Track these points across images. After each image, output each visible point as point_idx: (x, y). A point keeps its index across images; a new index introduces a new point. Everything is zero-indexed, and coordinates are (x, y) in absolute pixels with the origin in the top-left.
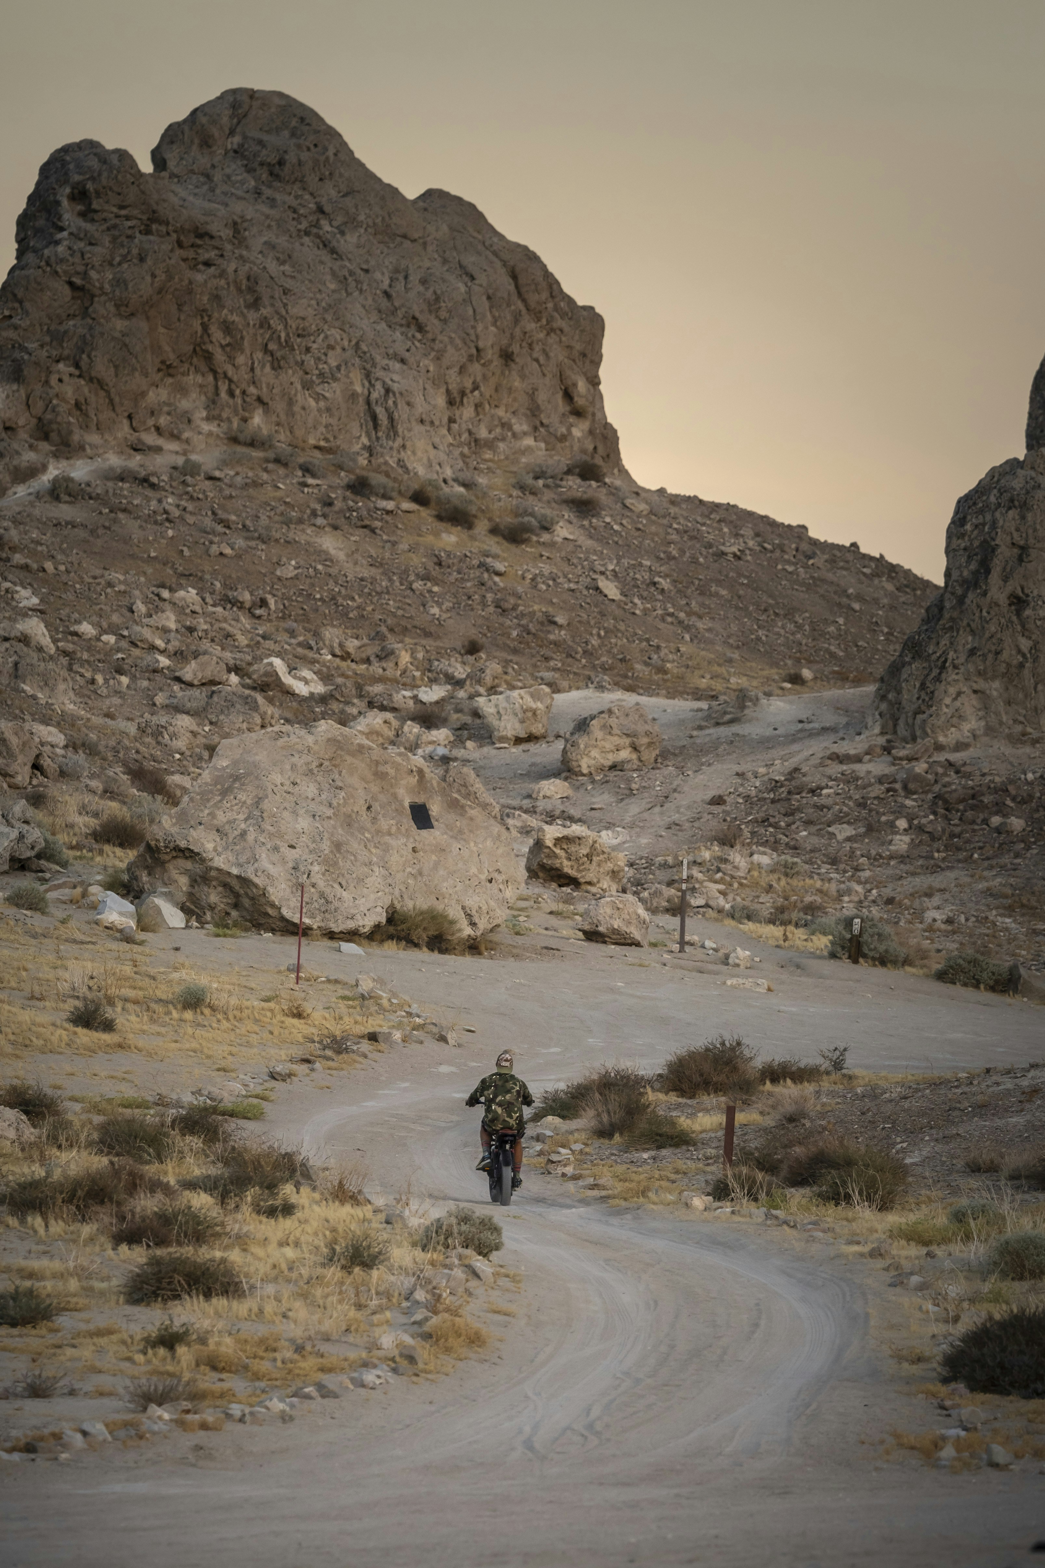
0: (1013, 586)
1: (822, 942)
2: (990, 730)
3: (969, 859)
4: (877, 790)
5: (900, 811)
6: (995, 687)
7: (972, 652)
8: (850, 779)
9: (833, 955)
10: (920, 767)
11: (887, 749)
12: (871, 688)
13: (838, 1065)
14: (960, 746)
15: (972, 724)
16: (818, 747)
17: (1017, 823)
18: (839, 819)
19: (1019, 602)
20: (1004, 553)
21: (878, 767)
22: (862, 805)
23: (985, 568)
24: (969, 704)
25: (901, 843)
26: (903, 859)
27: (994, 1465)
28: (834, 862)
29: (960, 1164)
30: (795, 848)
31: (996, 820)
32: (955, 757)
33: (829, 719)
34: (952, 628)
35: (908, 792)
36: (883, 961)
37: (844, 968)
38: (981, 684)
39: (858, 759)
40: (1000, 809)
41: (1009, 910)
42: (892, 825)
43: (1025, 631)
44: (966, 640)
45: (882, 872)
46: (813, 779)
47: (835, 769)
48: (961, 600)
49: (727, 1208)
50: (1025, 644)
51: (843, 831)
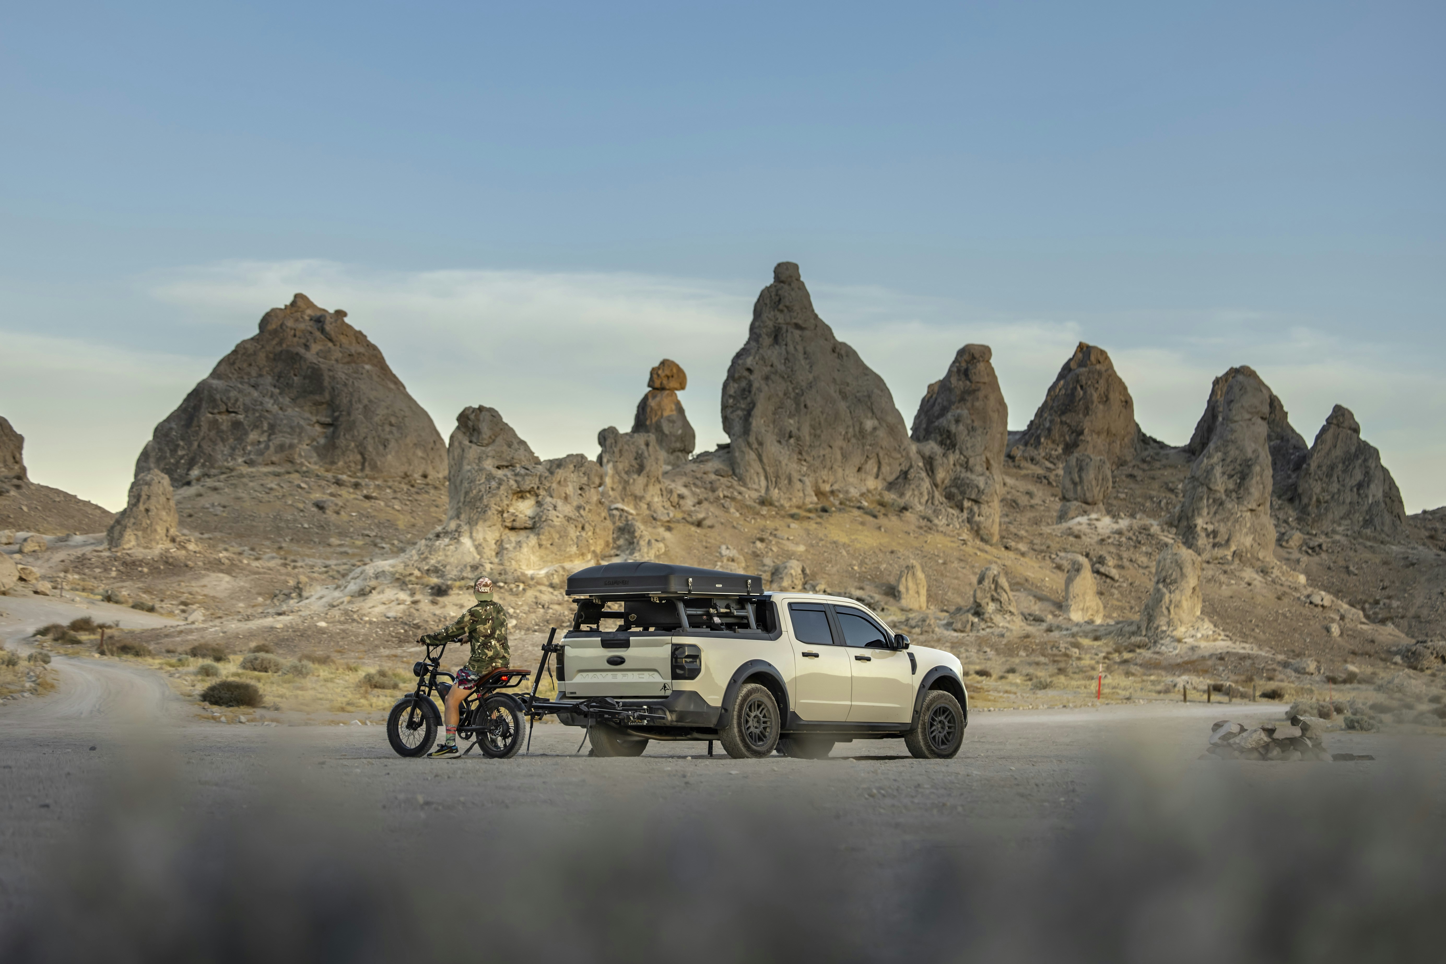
0: (146, 506)
1: (100, 597)
2: (138, 545)
3: (132, 579)
4: (107, 560)
5: (113, 566)
6: (140, 533)
7: (134, 524)
8: (100, 557)
9: (103, 600)
10: (119, 554)
11: (110, 549)
12: (105, 534)
13: (117, 625)
14: (130, 549)
15: (133, 543)
16: (90, 548)
17: (146, 570)
18: (97, 567)
19: (147, 511)
20: (144, 497)
21: (107, 554)
22: (103, 563)
23: (138, 501)
24: (133, 538)
25: (114, 574)
26: (114, 578)
27: (241, 722)
28: (95, 578)
29: (163, 650)
30: (84, 574)
31: (140, 569)
32: (129, 552)
33: (93, 541)
34: (129, 517)
35: (116, 560)
36: (117, 602)
37: (105, 604)
38: (136, 532)
39: (101, 551)
40: (141, 566)
41: (145, 593)
42: (111, 569)
43: (149, 519)
44: (132, 520)
45: (108, 582)
46: (89, 556)
47: (95, 554)
48: (131, 509)
49: (105, 657)
50: (148, 522)
51: (98, 570)
